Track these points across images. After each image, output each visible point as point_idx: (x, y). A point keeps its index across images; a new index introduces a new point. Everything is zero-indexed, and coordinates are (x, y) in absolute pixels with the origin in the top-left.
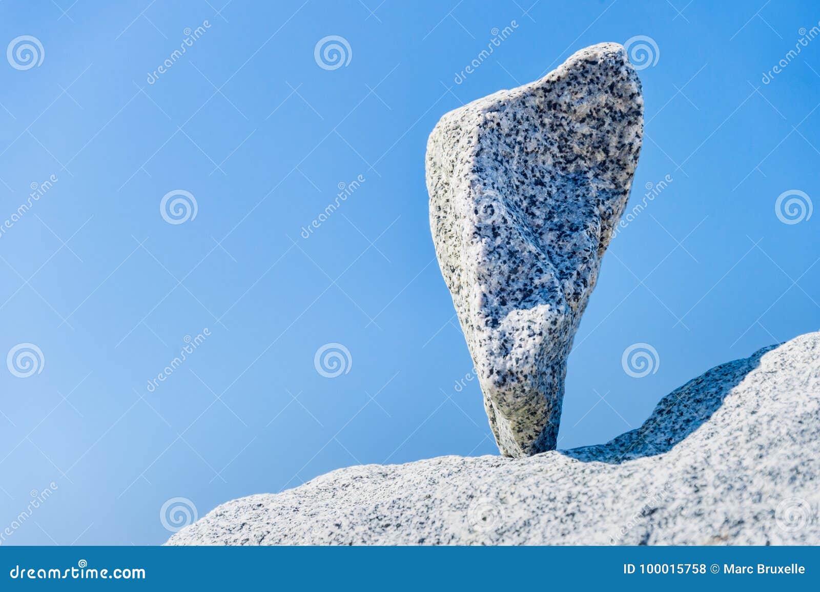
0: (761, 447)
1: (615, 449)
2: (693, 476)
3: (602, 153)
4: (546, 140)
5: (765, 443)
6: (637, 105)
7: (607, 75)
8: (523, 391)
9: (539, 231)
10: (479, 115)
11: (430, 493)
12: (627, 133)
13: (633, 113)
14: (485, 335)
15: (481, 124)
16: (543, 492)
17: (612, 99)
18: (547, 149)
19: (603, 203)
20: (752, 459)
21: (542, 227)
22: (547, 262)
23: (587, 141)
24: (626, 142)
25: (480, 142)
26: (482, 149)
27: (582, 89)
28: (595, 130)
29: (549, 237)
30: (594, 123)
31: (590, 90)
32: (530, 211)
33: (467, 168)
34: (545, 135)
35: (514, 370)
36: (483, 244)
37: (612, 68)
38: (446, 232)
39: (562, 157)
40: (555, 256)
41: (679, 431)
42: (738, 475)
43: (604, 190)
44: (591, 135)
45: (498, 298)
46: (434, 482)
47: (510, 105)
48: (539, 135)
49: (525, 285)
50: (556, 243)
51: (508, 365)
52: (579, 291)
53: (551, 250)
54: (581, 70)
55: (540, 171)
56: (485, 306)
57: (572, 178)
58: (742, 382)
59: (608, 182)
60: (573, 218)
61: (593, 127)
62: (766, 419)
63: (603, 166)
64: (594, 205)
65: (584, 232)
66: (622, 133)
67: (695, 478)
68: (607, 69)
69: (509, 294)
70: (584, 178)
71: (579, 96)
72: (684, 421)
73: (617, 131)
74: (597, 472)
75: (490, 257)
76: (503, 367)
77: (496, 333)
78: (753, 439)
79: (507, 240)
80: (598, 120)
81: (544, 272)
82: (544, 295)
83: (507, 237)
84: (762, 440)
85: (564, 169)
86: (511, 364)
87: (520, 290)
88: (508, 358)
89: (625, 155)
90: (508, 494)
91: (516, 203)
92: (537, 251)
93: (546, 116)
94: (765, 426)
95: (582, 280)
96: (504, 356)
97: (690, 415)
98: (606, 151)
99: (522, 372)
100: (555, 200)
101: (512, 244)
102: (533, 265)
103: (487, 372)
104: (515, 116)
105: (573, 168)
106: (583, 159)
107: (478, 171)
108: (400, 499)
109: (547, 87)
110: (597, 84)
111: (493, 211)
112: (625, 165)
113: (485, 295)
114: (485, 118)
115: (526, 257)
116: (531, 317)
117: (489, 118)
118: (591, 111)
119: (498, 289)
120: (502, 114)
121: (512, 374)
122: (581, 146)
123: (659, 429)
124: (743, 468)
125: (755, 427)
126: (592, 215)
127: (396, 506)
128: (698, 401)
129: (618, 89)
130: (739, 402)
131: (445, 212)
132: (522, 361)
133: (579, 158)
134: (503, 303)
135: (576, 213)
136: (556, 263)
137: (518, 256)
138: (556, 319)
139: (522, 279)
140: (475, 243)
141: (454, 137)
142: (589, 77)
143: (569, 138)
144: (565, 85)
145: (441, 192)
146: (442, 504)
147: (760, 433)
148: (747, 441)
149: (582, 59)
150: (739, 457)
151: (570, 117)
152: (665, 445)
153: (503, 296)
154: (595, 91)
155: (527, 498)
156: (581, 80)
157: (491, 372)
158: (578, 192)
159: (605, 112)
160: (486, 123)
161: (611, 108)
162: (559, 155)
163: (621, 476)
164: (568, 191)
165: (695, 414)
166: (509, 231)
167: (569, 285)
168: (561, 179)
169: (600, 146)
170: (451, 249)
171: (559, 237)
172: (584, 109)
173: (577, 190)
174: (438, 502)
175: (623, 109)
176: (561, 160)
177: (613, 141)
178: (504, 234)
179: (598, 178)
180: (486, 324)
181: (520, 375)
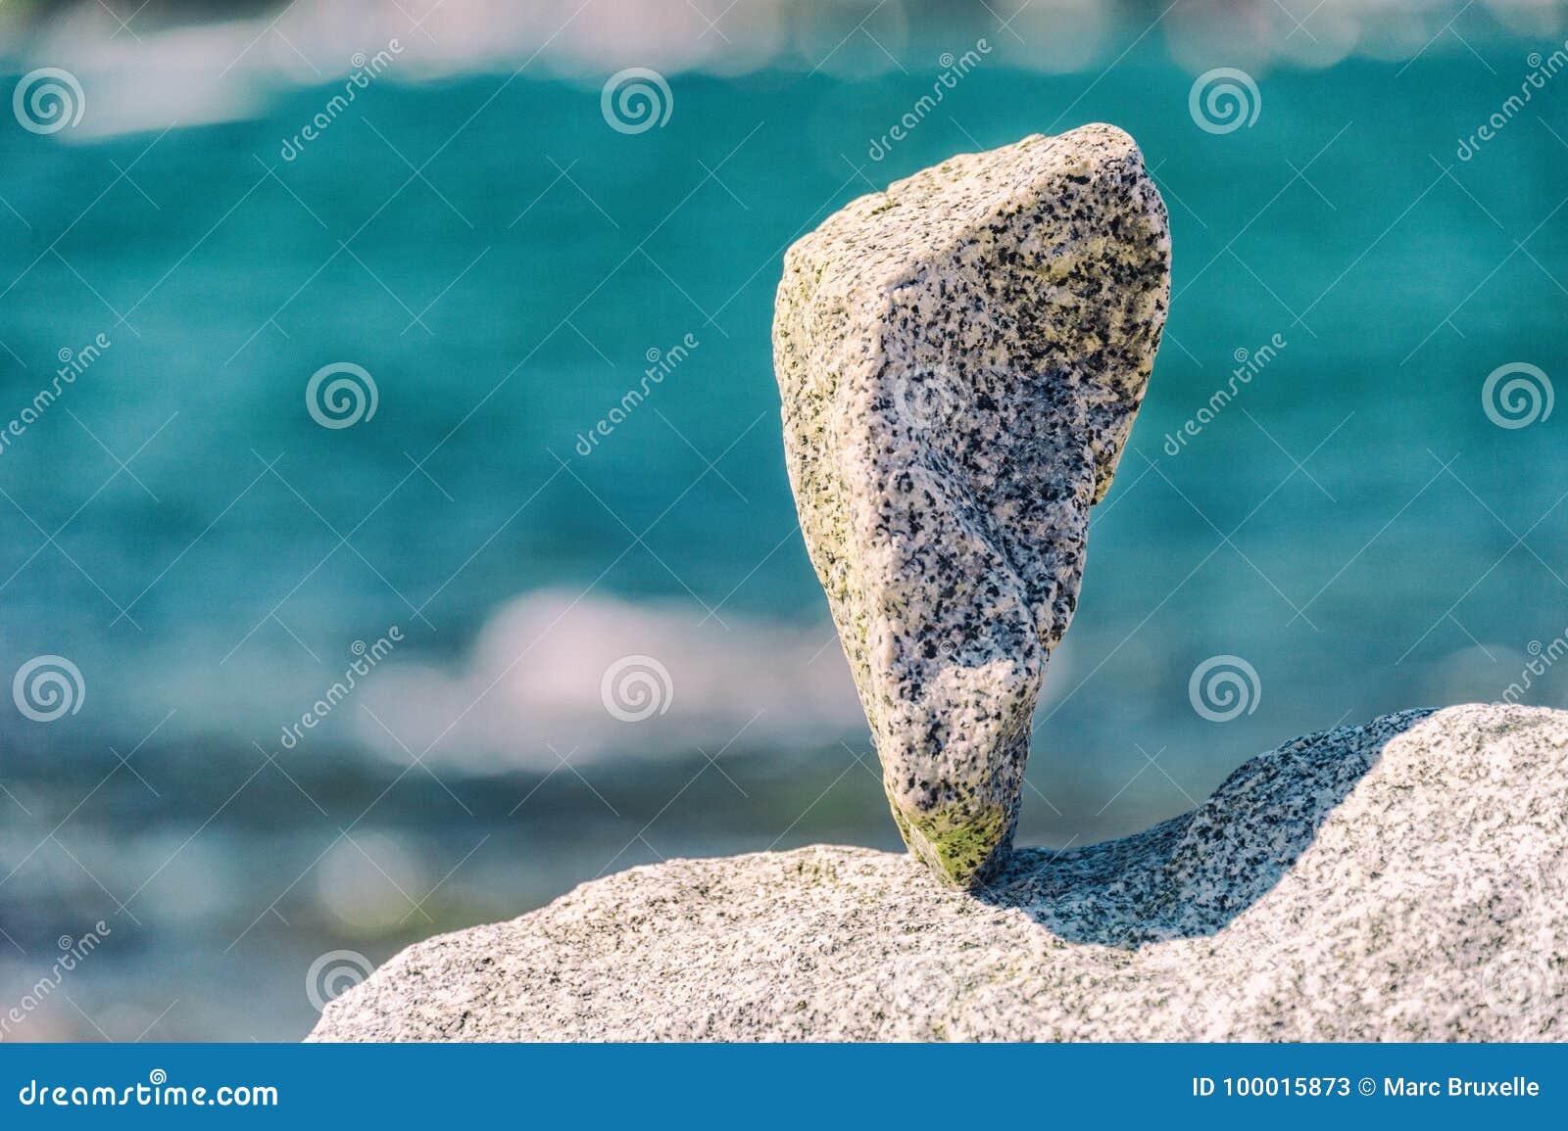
0: (1394, 968)
1: (1127, 908)
2: (1276, 1020)
3: (1097, 339)
4: (997, 320)
5: (1401, 961)
6: (1160, 253)
7: (1107, 203)
8: (967, 813)
9: (988, 499)
10: (881, 295)
11: (805, 997)
12: (1141, 304)
13: (1153, 268)
14: (898, 715)
15: (886, 316)
16: (1009, 1025)
17: (1115, 246)
18: (997, 336)
19: (1099, 436)
20: (1377, 991)
21: (993, 492)
22: (1007, 571)
23: (1070, 319)
24: (1139, 320)
25: (884, 350)
26: (887, 363)
27: (1061, 228)
28: (1084, 299)
29: (1006, 510)
30: (1081, 286)
31: (1075, 229)
32: (971, 462)
33: (862, 400)
34: (995, 311)
35: (952, 780)
36: (895, 548)
37: (1116, 190)
38: (818, 490)
39: (1024, 346)
40: (1017, 548)
41: (1239, 880)
42: (1354, 1025)
43: (1099, 407)
44: (1077, 309)
45: (921, 644)
46: (808, 965)
47: (934, 267)
48: (984, 317)
49: (968, 616)
50: (1018, 522)
51: (941, 771)
52: (1062, 622)
53: (1009, 536)
54: (1061, 194)
55: (986, 380)
56: (898, 660)
57: (1043, 386)
58: (1349, 797)
59: (1106, 390)
60: (1047, 473)
61: (1081, 295)
62: (1400, 907)
63: (1097, 362)
64: (1084, 443)
65: (1069, 503)
66: (1132, 304)
67: (1278, 1024)
68: (1106, 192)
69: (940, 636)
70: (1063, 387)
71: (1056, 240)
72: (1247, 860)
73: (1124, 301)
74: (1102, 984)
75: (906, 572)
76: (932, 775)
77: (918, 712)
78: (1379, 949)
79: (935, 536)
80: (1090, 281)
81: (1001, 593)
82: (1002, 639)
83: (935, 531)
84: (1393, 952)
85: (1027, 368)
86: (946, 769)
87: (959, 627)
88: (940, 758)
89: (1136, 342)
90: (948, 1019)
91: (947, 451)
92: (988, 551)
93: (996, 274)
94: (1399, 923)
95: (1066, 599)
96: (934, 754)
97: (1259, 849)
98: (1104, 337)
99: (965, 784)
100: (1014, 435)
101: (944, 542)
102: (981, 579)
103: (904, 784)
104: (943, 288)
105: (1043, 366)
106: (1062, 349)
107: (882, 407)
108: (751, 1004)
109: (999, 223)
110: (1089, 219)
111: (911, 486)
112: (1137, 359)
113: (897, 639)
114: (893, 301)
115: (968, 564)
116: (981, 684)
117: (899, 301)
118: (1076, 266)
119: (921, 627)
120: (921, 288)
121: (948, 787)
122: (1059, 327)
123: (1204, 871)
124: (1362, 1008)
125: (1382, 921)
126: (1081, 464)
127: (746, 1020)
128: (1272, 821)
129: (1126, 228)
130: (1347, 844)
131: (816, 450)
132: (966, 766)
133: (1054, 349)
134: (931, 652)
135: (1053, 462)
136: (1020, 564)
137: (955, 564)
138: (1025, 687)
139: (963, 605)
140: (879, 545)
141: (834, 328)
142: (1075, 205)
143: (1038, 314)
144: (1031, 221)
145: (807, 411)
146: (829, 1026)
147: (1391, 937)
148: (1369, 952)
149: (1061, 172)
150: (1355, 983)
151: (1040, 277)
152: (1215, 909)
153: (930, 641)
154: (1084, 232)
155: (982, 1034)
156: (1060, 211)
157: (911, 783)
158: (1055, 418)
159: (1102, 268)
160: (894, 313)
161: (1112, 261)
162: (1018, 344)
163: (1146, 1002)
164: (1037, 416)
165: (1267, 849)
166: (939, 520)
167: (1045, 612)
168: (1025, 389)
169: (1092, 328)
170: (829, 523)
171: (1023, 511)
172: (1064, 264)
173: (1052, 414)
174: (820, 1019)
175: (1134, 261)
176: (1023, 352)
177: (1117, 318)
178: (929, 525)
179: (1087, 383)
180: (902, 695)
181: (961, 790)
